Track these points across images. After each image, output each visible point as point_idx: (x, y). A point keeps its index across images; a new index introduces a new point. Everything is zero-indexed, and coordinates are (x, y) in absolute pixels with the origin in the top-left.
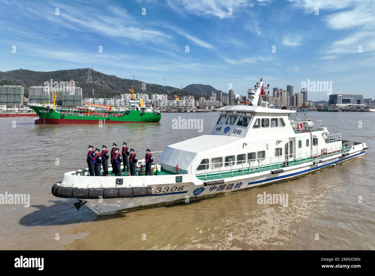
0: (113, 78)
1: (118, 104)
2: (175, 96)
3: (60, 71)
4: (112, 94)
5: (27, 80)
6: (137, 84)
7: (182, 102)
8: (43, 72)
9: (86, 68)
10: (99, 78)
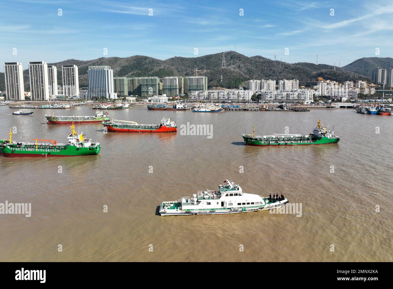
0: (252, 60)
1: (221, 97)
2: (318, 78)
3: (207, 55)
4: (240, 80)
5: (179, 67)
6: (277, 65)
7: (294, 94)
8: (193, 58)
9: (229, 51)
10: (239, 61)
